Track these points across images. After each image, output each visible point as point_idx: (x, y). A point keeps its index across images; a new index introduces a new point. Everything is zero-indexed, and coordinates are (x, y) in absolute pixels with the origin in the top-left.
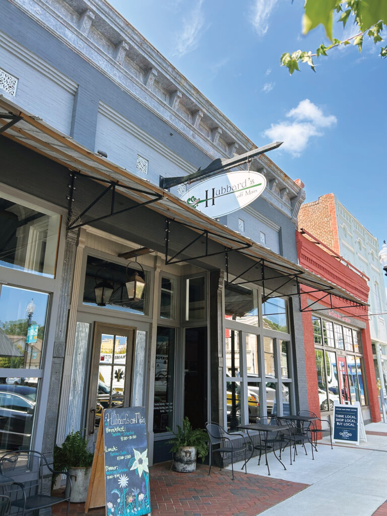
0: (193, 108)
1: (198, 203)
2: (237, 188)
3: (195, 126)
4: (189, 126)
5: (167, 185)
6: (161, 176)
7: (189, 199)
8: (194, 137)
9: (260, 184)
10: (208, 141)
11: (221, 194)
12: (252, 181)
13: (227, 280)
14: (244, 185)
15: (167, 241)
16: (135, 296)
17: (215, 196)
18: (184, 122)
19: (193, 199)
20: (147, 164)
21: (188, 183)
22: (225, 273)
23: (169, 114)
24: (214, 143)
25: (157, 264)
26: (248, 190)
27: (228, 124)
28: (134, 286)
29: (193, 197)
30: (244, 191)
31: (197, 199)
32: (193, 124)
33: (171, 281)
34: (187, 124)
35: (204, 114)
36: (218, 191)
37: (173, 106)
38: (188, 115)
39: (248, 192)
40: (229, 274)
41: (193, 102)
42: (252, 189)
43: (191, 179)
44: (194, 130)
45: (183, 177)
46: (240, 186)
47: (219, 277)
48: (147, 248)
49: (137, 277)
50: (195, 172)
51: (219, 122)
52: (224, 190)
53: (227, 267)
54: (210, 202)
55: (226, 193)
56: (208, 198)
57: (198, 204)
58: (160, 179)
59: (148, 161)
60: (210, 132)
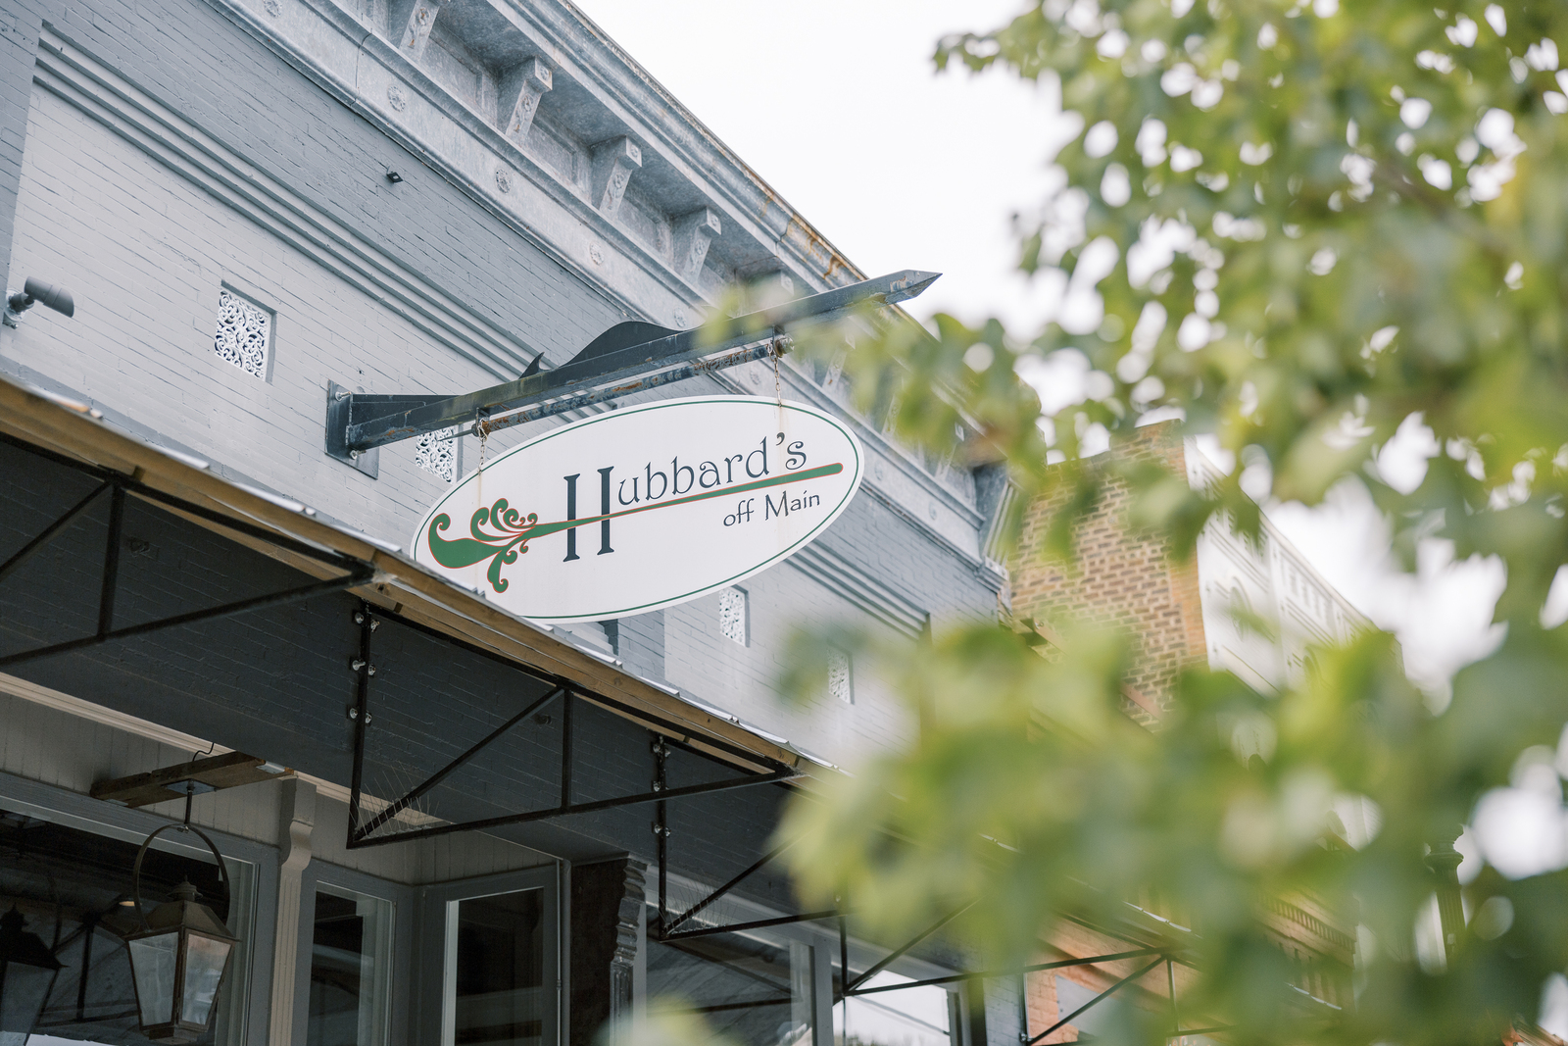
0: (505, 49)
1: (524, 537)
2: (724, 477)
3: (510, 130)
4: (484, 134)
5: (365, 430)
6: (332, 387)
7: (481, 515)
8: (503, 186)
9: (836, 469)
10: (575, 201)
11: (643, 502)
12: (797, 451)
13: (662, 903)
14: (756, 466)
15: (359, 722)
16: (176, 1015)
17: (615, 506)
18: (456, 115)
19: (500, 516)
20: (266, 330)
21: (474, 431)
22: (652, 871)
23: (387, 79)
24: (603, 213)
25: (295, 827)
26: (775, 493)
27: (670, 121)
28: (173, 953)
29: (502, 503)
30: (759, 495)
31: (523, 513)
32: (503, 121)
33: (365, 907)
34: (469, 126)
35: (558, 76)
36: (629, 485)
37: (406, 40)
38: (478, 80)
39: (776, 501)
40: (670, 876)
41: (506, 21)
42: (795, 490)
43: (487, 411)
44: (506, 151)
45: (450, 399)
46: (738, 468)
47: (622, 891)
48: (247, 758)
49: (194, 911)
50: (513, 378)
51: (629, 110)
52: (657, 482)
53: (661, 838)
54: (588, 537)
55: (669, 496)
56: (579, 516)
57: (531, 543)
58: (331, 398)
59: (273, 313)
60: (582, 159)
